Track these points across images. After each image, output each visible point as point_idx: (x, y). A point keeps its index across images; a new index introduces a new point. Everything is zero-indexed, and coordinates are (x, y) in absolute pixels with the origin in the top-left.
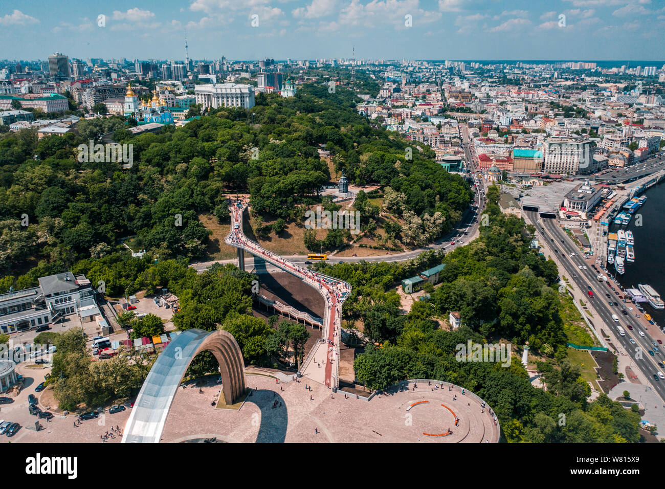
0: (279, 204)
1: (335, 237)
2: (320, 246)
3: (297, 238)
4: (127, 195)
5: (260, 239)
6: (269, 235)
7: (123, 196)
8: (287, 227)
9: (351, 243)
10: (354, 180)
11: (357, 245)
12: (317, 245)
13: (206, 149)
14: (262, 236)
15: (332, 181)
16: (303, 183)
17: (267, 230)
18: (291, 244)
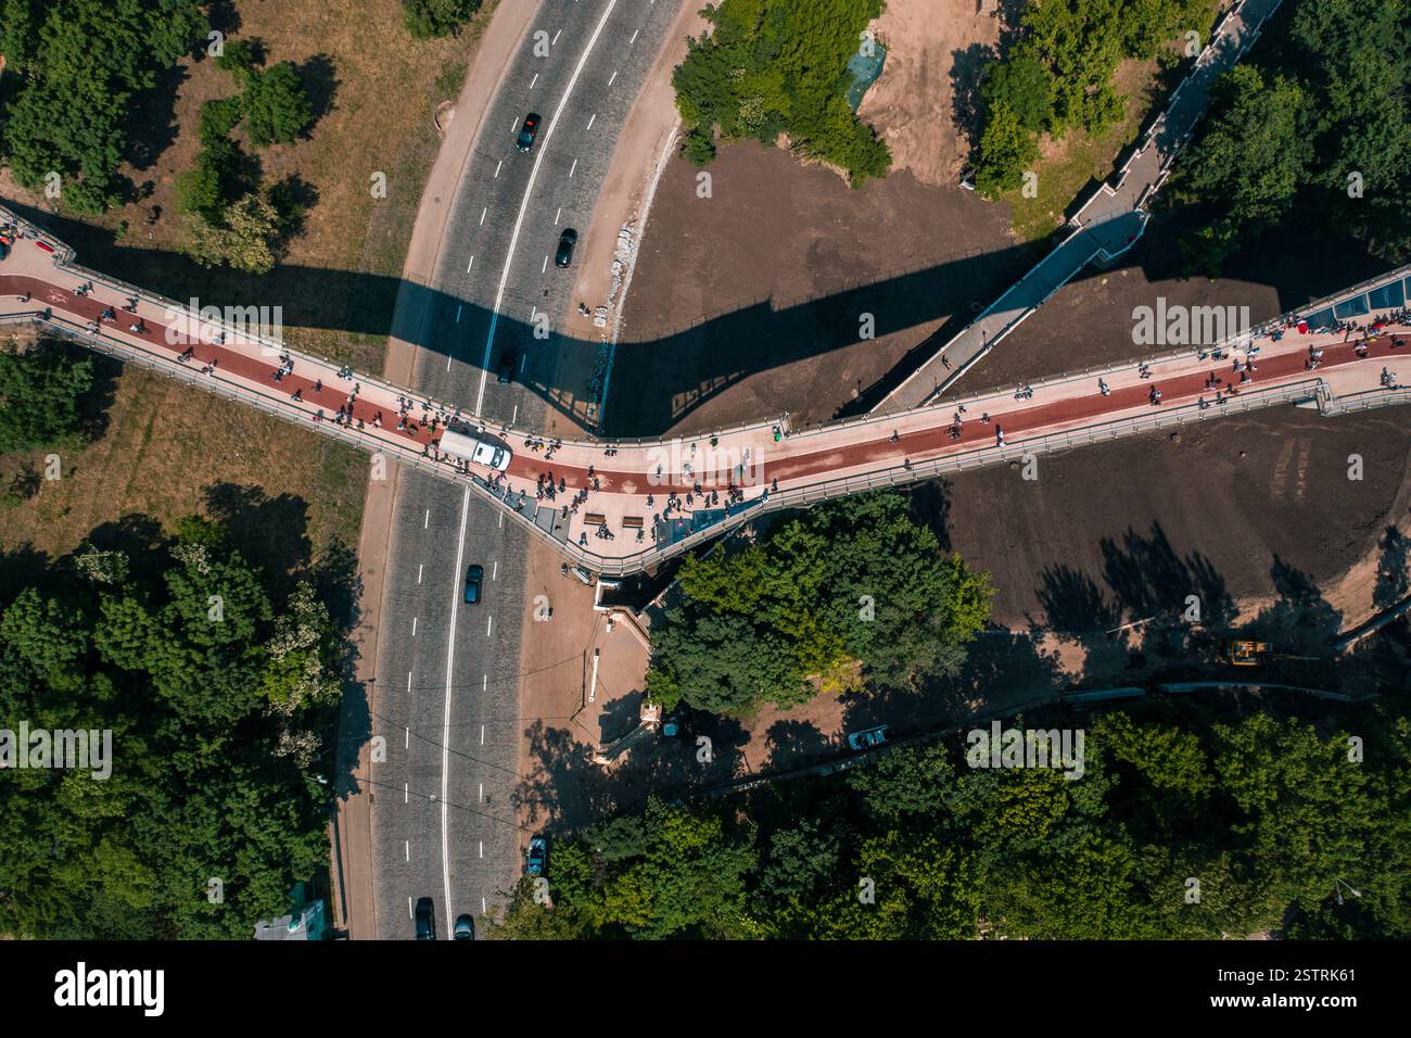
3: (348, 40)
18: (373, 98)
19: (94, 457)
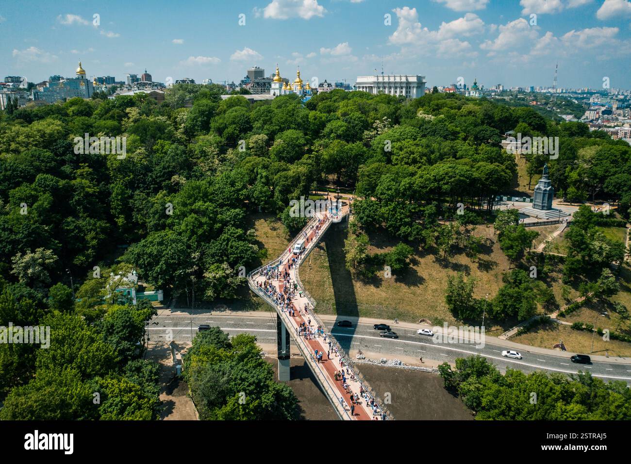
0: (407, 217)
1: (518, 298)
2: (482, 312)
3: (434, 287)
4: (163, 176)
5: (359, 279)
6: (378, 274)
7: (157, 177)
8: (415, 263)
9: (553, 316)
10: (565, 189)
11: (566, 323)
12: (473, 309)
13: (311, 120)
14: (364, 275)
15: (520, 189)
16: (460, 180)
17: (376, 263)
18: (420, 299)
19: (284, 241)
